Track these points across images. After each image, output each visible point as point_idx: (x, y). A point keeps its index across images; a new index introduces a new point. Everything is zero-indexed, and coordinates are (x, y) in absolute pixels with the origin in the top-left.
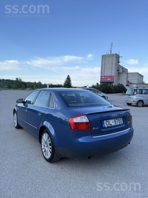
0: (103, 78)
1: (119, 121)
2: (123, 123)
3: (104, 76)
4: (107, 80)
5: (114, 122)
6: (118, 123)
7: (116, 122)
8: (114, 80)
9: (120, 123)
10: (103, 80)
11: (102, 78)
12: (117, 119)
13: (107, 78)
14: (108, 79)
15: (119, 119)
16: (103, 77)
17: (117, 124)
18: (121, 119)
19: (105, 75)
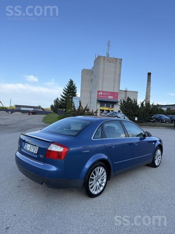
0: (101, 95)
1: (34, 149)
2: (36, 153)
3: (103, 92)
4: (107, 98)
5: (29, 148)
6: (32, 151)
7: (31, 148)
8: (117, 99)
9: (33, 151)
10: (101, 97)
11: (99, 94)
12: (33, 147)
13: (108, 95)
14: (110, 97)
15: (35, 147)
16: (101, 93)
17: (30, 150)
18: (37, 148)
19: (104, 90)
